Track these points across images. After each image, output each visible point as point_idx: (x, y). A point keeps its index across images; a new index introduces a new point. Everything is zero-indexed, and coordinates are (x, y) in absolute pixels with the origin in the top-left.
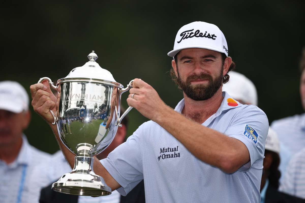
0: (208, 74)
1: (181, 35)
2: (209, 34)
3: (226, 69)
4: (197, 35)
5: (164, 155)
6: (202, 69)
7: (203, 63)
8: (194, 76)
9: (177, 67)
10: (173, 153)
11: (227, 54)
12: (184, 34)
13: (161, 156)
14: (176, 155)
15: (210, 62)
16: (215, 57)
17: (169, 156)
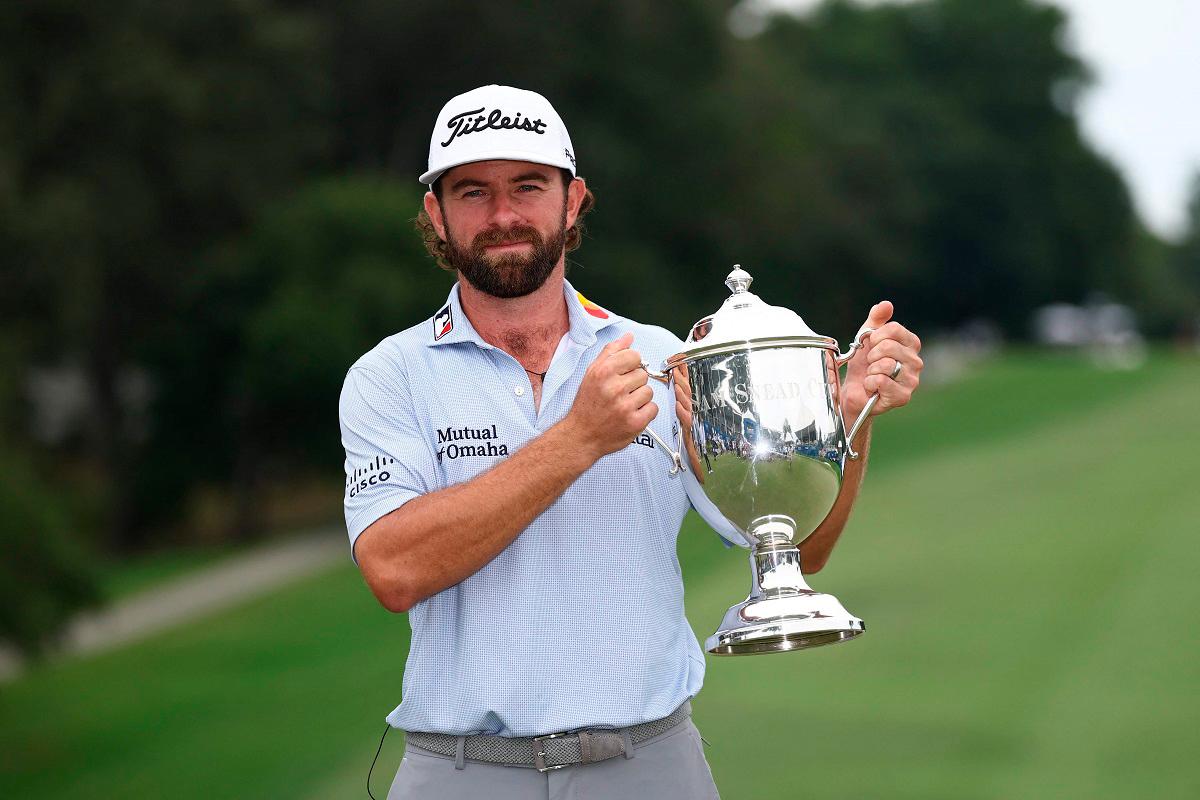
0: (529, 224)
1: (450, 125)
2: (526, 119)
3: (572, 212)
4: (495, 124)
5: (453, 448)
6: (516, 213)
7: (514, 195)
8: (492, 231)
9: (442, 210)
10: (483, 443)
11: (573, 171)
12: (458, 121)
13: (445, 450)
14: (493, 449)
15: (534, 193)
16: (545, 180)
17: (471, 450)
